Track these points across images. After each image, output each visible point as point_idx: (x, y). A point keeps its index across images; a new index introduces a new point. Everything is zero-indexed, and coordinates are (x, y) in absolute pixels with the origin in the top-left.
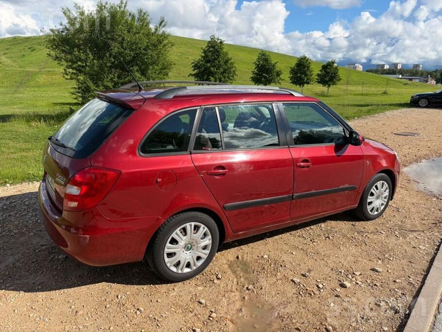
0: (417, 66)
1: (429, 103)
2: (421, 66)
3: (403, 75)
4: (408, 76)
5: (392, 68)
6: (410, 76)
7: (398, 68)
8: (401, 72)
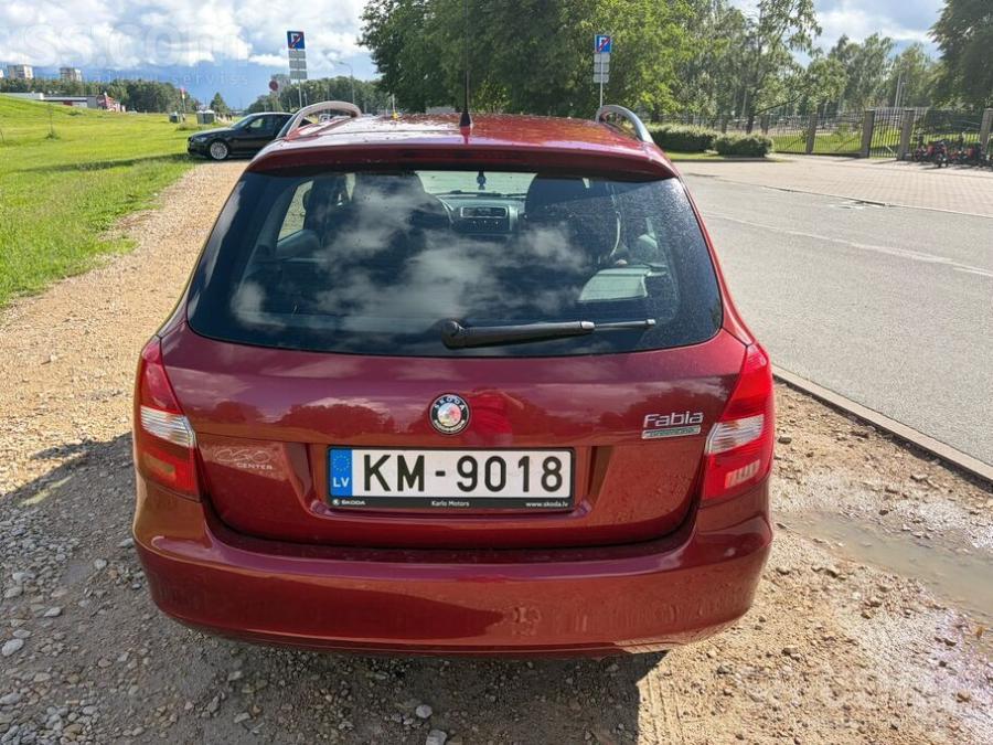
0: (68, 71)
1: (230, 151)
2: (77, 71)
3: (46, 94)
4: (58, 95)
5: (13, 77)
6: (64, 95)
7: (27, 76)
8: (37, 86)
